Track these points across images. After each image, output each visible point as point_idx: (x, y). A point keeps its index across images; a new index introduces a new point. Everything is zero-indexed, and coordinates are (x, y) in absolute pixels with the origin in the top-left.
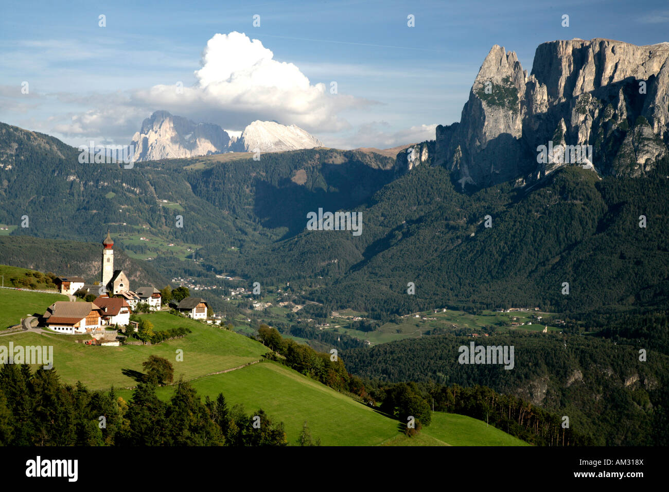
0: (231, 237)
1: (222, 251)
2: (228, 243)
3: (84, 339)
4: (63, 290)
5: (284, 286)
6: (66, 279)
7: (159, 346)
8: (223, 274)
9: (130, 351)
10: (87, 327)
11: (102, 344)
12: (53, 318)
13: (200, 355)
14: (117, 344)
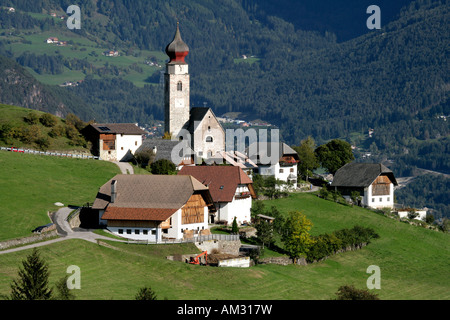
0: (240, 33)
1: (222, 66)
2: (232, 47)
3: (184, 253)
4: (101, 151)
5: (363, 137)
6: (106, 128)
7: (323, 265)
8: (227, 115)
9: (276, 278)
10: (184, 227)
11: (221, 264)
12: (115, 209)
13: (410, 285)
14: (245, 262)
